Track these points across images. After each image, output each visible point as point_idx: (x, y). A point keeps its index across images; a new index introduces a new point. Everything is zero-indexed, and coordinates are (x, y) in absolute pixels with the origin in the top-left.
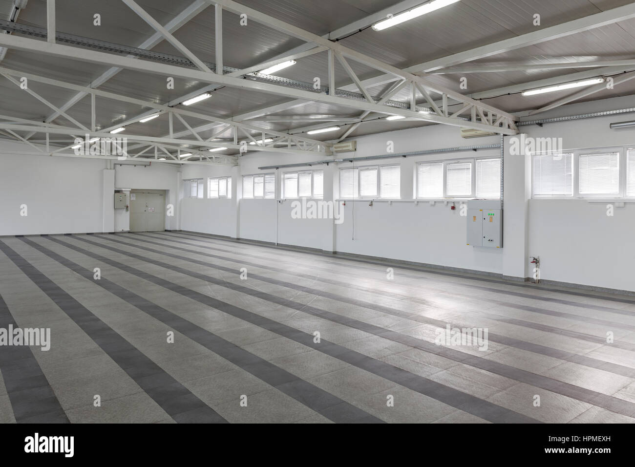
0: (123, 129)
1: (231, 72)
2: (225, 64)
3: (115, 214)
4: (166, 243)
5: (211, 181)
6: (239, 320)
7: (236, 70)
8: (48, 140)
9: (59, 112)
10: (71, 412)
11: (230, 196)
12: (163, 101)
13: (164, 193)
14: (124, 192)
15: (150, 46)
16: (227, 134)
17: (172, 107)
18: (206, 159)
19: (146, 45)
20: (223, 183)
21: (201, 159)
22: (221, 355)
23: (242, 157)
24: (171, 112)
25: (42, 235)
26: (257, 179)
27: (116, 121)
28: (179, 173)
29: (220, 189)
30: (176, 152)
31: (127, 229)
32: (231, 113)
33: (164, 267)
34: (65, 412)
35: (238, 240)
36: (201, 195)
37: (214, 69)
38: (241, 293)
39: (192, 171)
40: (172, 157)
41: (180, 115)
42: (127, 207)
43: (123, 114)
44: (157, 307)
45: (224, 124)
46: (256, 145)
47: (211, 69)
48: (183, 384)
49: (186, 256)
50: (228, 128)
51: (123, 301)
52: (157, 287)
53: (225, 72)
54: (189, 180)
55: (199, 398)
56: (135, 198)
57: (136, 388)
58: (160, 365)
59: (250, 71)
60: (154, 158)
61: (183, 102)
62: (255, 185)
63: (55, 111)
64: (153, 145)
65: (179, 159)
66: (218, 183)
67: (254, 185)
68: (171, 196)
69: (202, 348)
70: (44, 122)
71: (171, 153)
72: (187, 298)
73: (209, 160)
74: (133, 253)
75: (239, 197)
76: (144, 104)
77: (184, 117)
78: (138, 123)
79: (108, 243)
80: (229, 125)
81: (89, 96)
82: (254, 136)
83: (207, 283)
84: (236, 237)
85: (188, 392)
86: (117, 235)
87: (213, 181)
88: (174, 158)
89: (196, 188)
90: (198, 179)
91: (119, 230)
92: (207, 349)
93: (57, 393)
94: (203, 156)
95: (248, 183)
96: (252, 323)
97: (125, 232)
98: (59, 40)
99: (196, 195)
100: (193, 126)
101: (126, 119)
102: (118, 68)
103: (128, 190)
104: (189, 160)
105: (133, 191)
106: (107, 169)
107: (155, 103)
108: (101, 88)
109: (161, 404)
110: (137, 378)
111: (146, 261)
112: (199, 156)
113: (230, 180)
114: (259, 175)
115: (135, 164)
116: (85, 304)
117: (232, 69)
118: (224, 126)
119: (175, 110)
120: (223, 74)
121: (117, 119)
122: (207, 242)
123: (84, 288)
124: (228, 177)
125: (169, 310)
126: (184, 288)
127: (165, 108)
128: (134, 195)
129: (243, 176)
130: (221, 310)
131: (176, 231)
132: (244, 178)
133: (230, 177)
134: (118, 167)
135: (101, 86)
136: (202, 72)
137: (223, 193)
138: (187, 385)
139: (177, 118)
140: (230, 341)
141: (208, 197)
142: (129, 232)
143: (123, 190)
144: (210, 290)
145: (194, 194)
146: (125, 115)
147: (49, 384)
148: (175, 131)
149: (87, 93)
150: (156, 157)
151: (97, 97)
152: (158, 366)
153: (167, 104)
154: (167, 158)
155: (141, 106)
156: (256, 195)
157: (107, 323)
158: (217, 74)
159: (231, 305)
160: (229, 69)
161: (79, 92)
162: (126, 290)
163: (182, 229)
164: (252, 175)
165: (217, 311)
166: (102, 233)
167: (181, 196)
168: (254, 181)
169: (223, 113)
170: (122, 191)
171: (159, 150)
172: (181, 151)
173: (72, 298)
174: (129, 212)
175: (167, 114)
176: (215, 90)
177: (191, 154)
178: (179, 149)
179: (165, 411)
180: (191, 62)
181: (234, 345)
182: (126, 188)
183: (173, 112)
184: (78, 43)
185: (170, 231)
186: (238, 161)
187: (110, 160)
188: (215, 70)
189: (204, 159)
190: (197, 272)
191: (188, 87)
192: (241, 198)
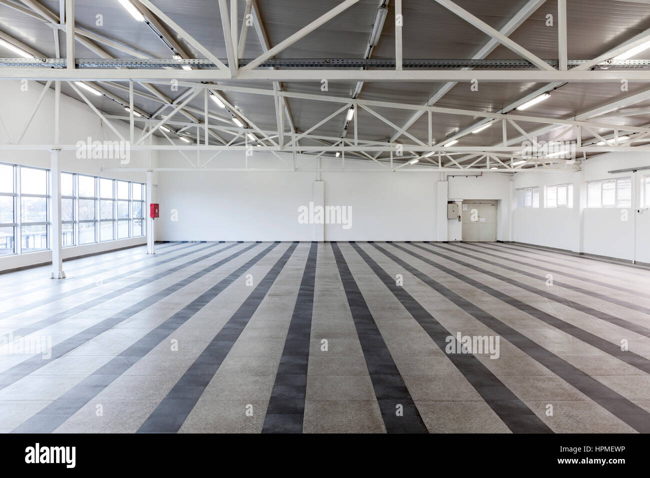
0: (456, 142)
1: (577, 66)
2: (570, 57)
3: (448, 223)
4: (498, 254)
5: (548, 189)
6: (588, 345)
7: (584, 61)
8: (392, 158)
9: (401, 131)
10: (419, 404)
11: (571, 205)
12: (496, 109)
13: (496, 203)
14: (456, 203)
15: (484, 55)
16: (568, 136)
17: (506, 113)
18: (542, 165)
19: (480, 55)
20: (562, 191)
21: (536, 166)
22: (568, 381)
23: (586, 161)
24: (504, 119)
25: (387, 242)
26: (605, 186)
27: (450, 134)
28: (511, 182)
29: (558, 198)
30: (509, 160)
31: (460, 239)
32: (575, 111)
33: (498, 278)
34: (415, 402)
35: (582, 255)
36: (536, 205)
37: (556, 65)
38: (589, 315)
39: (527, 179)
40: (505, 165)
41: (513, 120)
42: (460, 217)
43: (455, 126)
44: (492, 318)
45: (565, 125)
46: (607, 146)
47: (553, 66)
48: (524, 403)
49: (520, 269)
50: (570, 129)
51: (459, 308)
52: (492, 299)
53: (570, 67)
54: (523, 189)
55: (544, 422)
56: (467, 208)
57: (476, 396)
58: (499, 378)
59: (601, 60)
60: (486, 168)
61: (518, 106)
62: (604, 191)
63: (398, 131)
64: (485, 154)
65: (512, 167)
66: (556, 191)
67: (602, 191)
68: (503, 206)
69: (545, 370)
70: (389, 142)
71: (503, 161)
72: (525, 313)
73: (546, 166)
74: (466, 262)
75: (583, 206)
76: (476, 114)
77: (517, 122)
78: (471, 134)
79: (442, 252)
80: (570, 126)
81: (426, 114)
82: (603, 135)
83: (546, 299)
84: (579, 252)
85: (530, 412)
86: (450, 244)
87: (551, 189)
88: (507, 167)
89: (531, 197)
90: (533, 188)
91: (452, 239)
92: (551, 371)
93: (407, 384)
94: (538, 163)
95: (594, 191)
96: (605, 351)
97: (457, 242)
98: (406, 66)
99: (530, 205)
100: (527, 131)
101: (459, 132)
102: (453, 83)
103: (460, 200)
104: (523, 168)
105: (465, 202)
106: (441, 181)
107: (487, 112)
108: (437, 104)
109: (502, 417)
110: (478, 386)
111: (480, 271)
112: (534, 163)
113: (571, 188)
114: (609, 180)
115: (467, 175)
116: (426, 306)
117: (579, 62)
118: (565, 127)
119: (508, 116)
120: (568, 69)
121: (451, 132)
122: (545, 255)
123: (424, 292)
124: (568, 184)
125: (505, 323)
126: (520, 302)
127: (498, 116)
128: (466, 205)
129: (588, 182)
130: (565, 331)
131: (509, 242)
132: (589, 185)
133: (572, 183)
134: (451, 178)
135: (436, 102)
136: (543, 71)
137: (562, 201)
138: (530, 405)
139: (511, 125)
140: (578, 367)
141: (545, 207)
142: (461, 242)
143: (455, 200)
144: (550, 308)
145: (528, 203)
146: (458, 127)
147: (399, 374)
148: (509, 138)
149: (424, 112)
150: (488, 167)
151: (434, 114)
152: (497, 379)
153: (500, 111)
154: (499, 167)
155: (472, 117)
156: (604, 203)
157: (445, 328)
158: (561, 70)
159: (578, 328)
160: (575, 62)
161: (417, 111)
162: (461, 297)
163: (515, 241)
164: (600, 181)
165: (560, 331)
166: (437, 242)
167: (514, 206)
168: (602, 187)
169: (563, 112)
170: (455, 202)
171: (491, 159)
172: (514, 159)
173: (414, 300)
174: (461, 222)
175: (501, 121)
176: (555, 88)
177: (525, 162)
178: (511, 157)
179: (507, 426)
180: (530, 63)
181: (583, 372)
182: (458, 198)
183: (506, 119)
184: (421, 66)
185: (502, 242)
186: (581, 166)
187: (444, 172)
188: (558, 66)
189: (540, 165)
190: (534, 287)
191: (523, 90)
192: (585, 207)
